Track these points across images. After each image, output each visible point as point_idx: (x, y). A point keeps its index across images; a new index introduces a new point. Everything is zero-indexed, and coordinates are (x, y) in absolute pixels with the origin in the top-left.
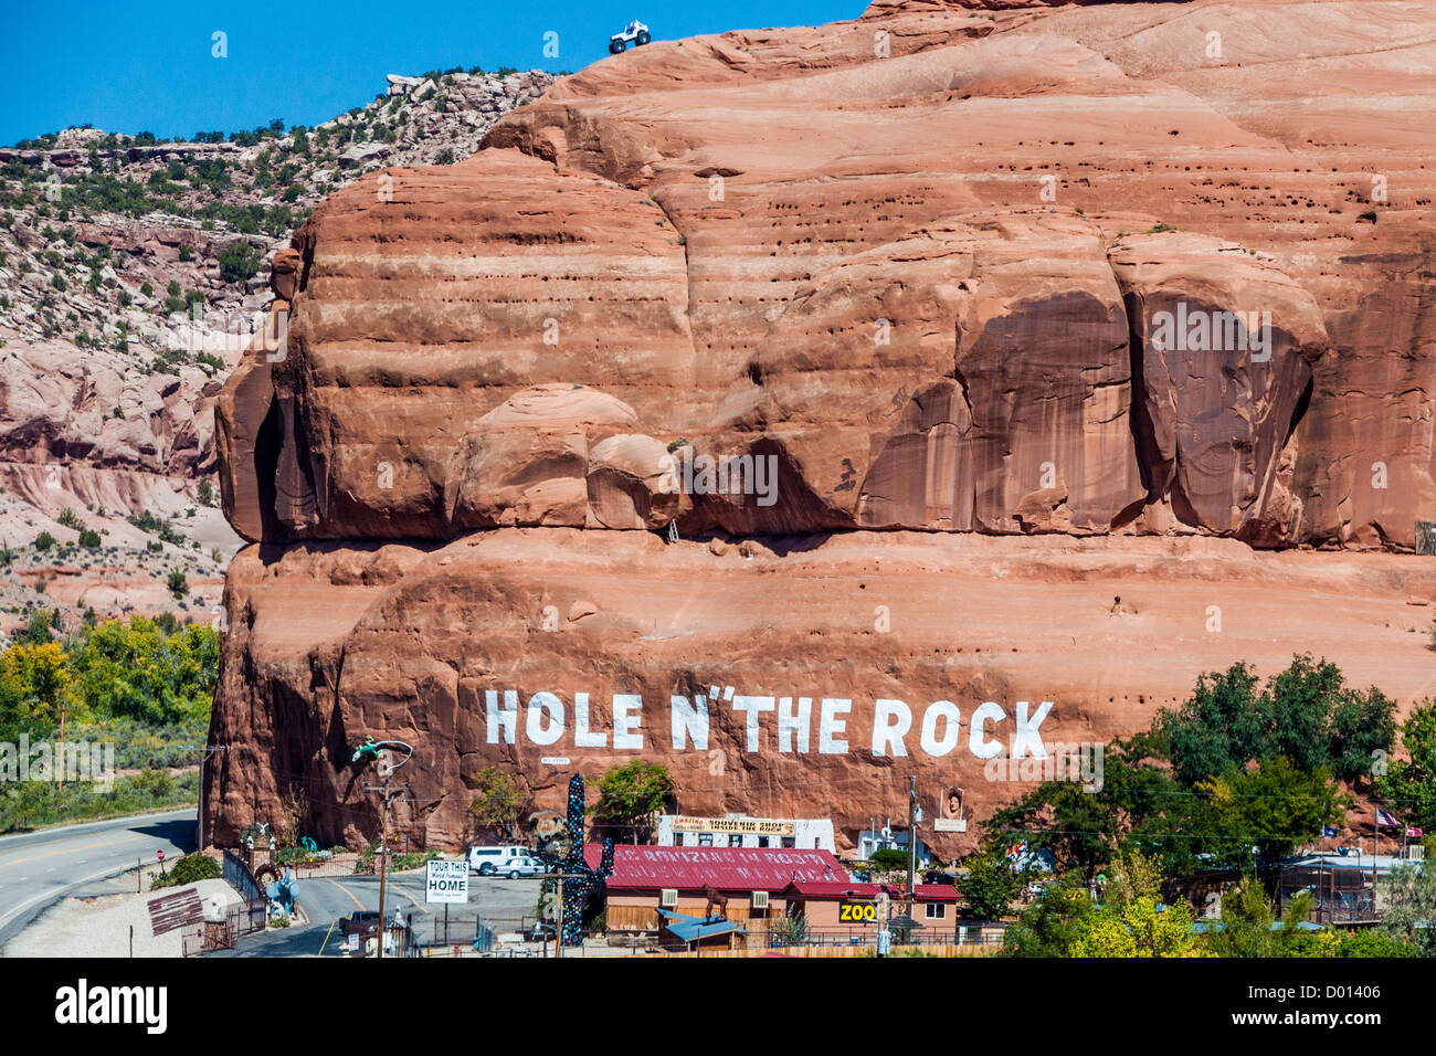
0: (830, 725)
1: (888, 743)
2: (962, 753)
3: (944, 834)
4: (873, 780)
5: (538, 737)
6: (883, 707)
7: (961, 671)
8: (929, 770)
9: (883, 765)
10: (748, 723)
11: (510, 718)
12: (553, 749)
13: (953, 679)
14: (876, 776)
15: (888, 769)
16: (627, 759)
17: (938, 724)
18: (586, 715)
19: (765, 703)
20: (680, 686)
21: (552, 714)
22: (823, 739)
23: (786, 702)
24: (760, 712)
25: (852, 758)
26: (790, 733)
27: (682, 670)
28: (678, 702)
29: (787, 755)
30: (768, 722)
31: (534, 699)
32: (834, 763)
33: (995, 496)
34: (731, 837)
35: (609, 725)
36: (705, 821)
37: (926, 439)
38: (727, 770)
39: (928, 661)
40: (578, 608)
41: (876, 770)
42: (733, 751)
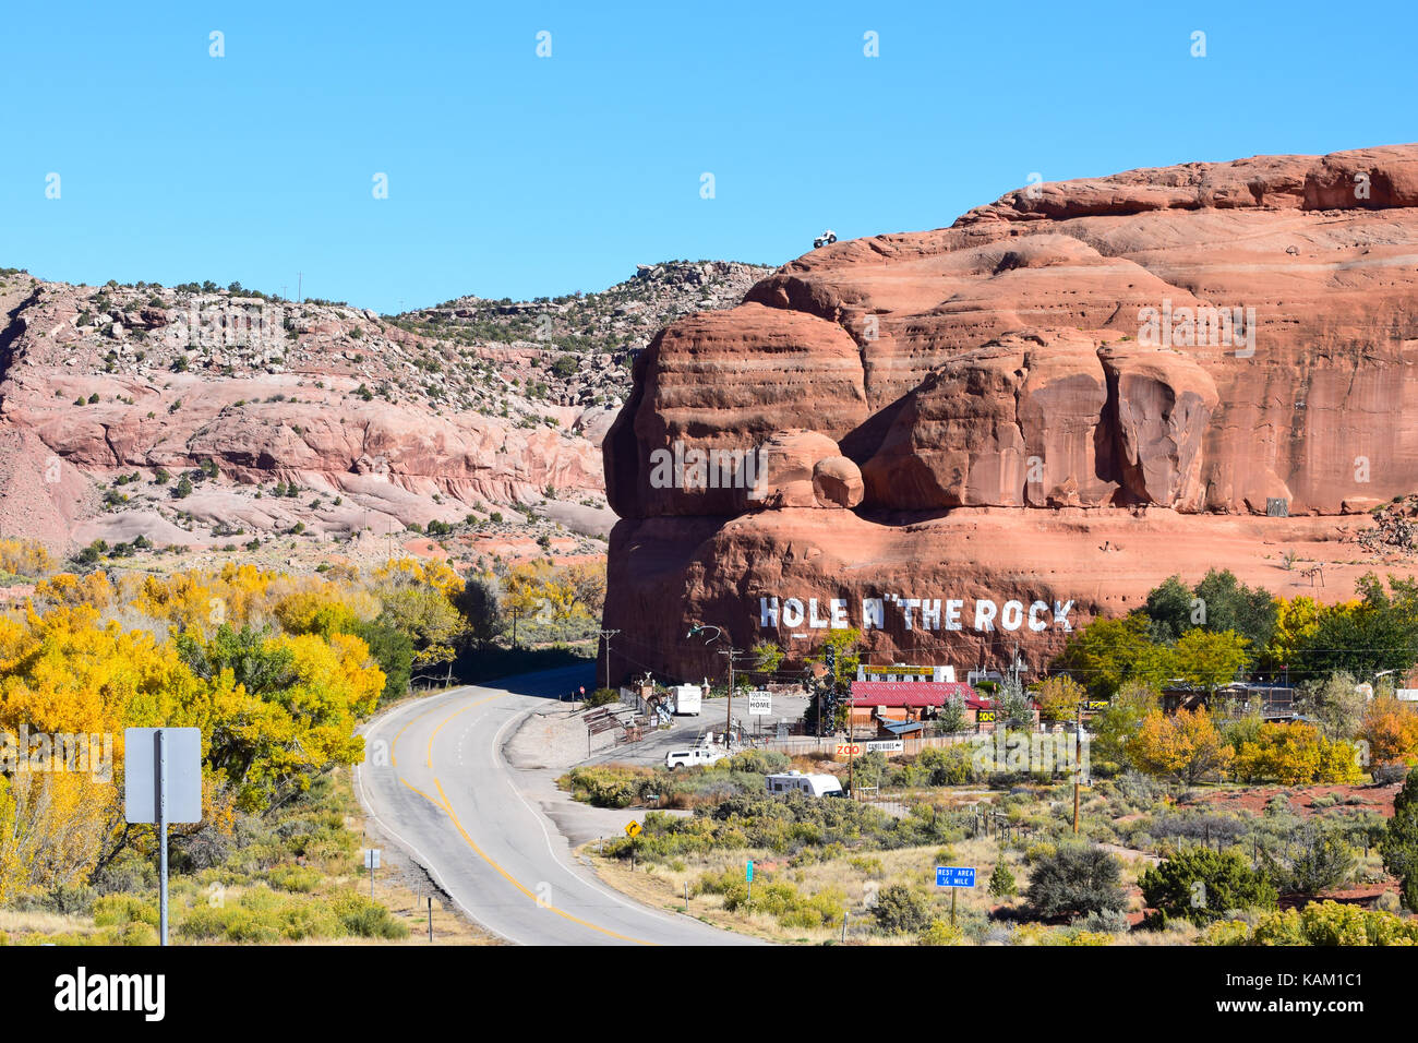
2: (1025, 629)
7: (1024, 584)
8: (1007, 638)
9: (981, 636)
12: (797, 629)
13: (1019, 588)
14: (977, 642)
15: (983, 638)
16: (839, 634)
20: (867, 593)
25: (964, 632)
27: (869, 585)
29: (928, 631)
32: (953, 634)
33: (1038, 487)
36: (885, 667)
37: (1000, 456)
38: (895, 640)
39: (1005, 578)
40: (811, 551)
41: (977, 639)
42: (897, 630)
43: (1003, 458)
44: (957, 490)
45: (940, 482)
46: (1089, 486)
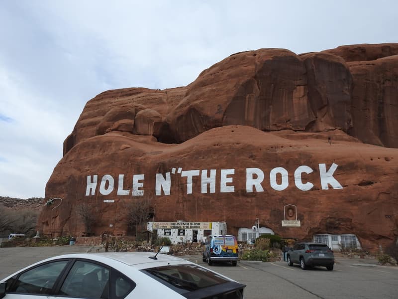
0: (225, 180)
1: (254, 186)
2: (292, 188)
3: (287, 228)
4: (247, 204)
5: (103, 192)
6: (250, 171)
8: (276, 197)
9: (252, 196)
10: (188, 181)
11: (94, 185)
12: (108, 197)
13: (282, 158)
14: (248, 202)
15: (254, 198)
16: (136, 200)
17: (277, 177)
18: (122, 183)
19: (196, 173)
20: (160, 169)
21: (110, 183)
22: (222, 186)
23: (205, 172)
24: (193, 177)
25: (236, 194)
26: (206, 185)
27: (161, 163)
28: (159, 176)
29: (205, 194)
30: (197, 180)
31: (104, 178)
32: (227, 195)
33: (267, 118)
34: (179, 231)
35: (130, 187)
36: (169, 223)
37: (245, 98)
38: (178, 202)
39: (269, 152)
40: (124, 146)
41: (249, 200)
42: (180, 194)
43: (247, 99)
44: (219, 116)
45: (209, 113)
46: (297, 119)
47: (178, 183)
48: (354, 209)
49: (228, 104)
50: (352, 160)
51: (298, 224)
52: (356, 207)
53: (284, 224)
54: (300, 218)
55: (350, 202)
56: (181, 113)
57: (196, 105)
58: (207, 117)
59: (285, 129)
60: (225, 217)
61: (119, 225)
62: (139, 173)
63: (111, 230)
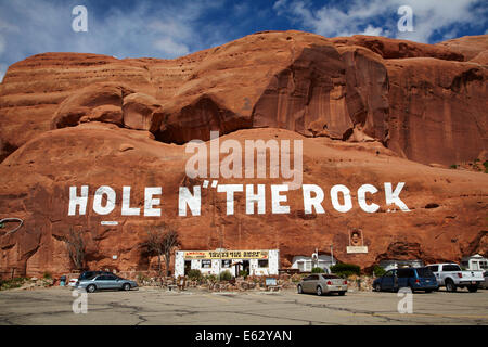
2: (357, 210)
3: (353, 255)
4: (304, 227)
7: (347, 169)
8: (339, 220)
9: (311, 219)
12: (107, 217)
13: (342, 174)
14: (306, 225)
15: (313, 221)
16: (151, 221)
20: (184, 183)
25: (291, 215)
29: (251, 215)
30: (240, 198)
32: (280, 217)
33: (301, 121)
34: (223, 262)
35: (141, 203)
36: (207, 252)
38: (213, 225)
39: (327, 165)
40: (124, 146)
41: (307, 222)
42: (216, 215)
44: (247, 113)
45: (232, 108)
46: (333, 124)
47: (212, 200)
48: (422, 234)
49: (258, 97)
50: (417, 179)
51: (365, 250)
52: (423, 231)
53: (350, 250)
54: (367, 243)
55: (418, 226)
56: (188, 103)
57: (212, 94)
58: (229, 112)
59: (322, 136)
60: (278, 244)
61: (127, 256)
62: (154, 185)
63: (115, 263)
